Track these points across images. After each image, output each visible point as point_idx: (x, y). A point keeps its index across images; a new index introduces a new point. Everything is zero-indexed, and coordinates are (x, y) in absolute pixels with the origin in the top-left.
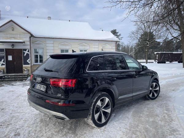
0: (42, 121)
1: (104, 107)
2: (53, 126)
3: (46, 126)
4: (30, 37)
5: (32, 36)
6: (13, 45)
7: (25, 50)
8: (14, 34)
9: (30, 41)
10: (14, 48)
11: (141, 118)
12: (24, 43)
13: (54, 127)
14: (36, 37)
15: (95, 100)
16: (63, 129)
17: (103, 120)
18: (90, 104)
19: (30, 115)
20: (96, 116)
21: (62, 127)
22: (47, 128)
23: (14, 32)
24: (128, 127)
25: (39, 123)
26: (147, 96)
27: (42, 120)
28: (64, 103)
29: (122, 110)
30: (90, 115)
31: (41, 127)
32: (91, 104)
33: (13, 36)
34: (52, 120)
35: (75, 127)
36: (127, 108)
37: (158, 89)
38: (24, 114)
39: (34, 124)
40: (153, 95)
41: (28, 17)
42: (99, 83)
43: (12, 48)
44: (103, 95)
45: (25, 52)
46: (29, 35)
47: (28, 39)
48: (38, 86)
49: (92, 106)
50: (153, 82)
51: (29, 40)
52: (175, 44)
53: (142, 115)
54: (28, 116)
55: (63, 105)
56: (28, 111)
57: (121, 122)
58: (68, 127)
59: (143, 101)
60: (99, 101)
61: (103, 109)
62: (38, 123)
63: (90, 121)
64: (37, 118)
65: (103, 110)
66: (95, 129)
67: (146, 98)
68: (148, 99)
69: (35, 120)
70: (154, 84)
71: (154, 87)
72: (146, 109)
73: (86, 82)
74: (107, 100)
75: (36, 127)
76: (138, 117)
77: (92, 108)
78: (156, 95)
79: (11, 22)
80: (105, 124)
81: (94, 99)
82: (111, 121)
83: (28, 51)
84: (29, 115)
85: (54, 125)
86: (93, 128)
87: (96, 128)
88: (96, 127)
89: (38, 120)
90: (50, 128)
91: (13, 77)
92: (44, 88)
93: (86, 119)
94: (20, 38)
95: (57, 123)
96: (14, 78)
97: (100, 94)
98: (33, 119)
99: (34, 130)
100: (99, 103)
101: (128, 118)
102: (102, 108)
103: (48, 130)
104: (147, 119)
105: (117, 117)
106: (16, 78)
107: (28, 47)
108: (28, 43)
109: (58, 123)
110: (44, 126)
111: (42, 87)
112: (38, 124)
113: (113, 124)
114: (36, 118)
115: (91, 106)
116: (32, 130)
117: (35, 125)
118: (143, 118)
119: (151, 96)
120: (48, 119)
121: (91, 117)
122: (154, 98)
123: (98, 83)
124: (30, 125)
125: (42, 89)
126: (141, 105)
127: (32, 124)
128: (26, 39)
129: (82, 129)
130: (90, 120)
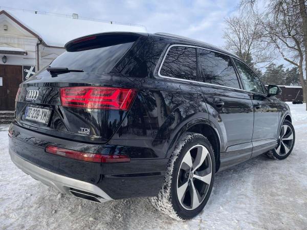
0: (42, 201)
1: (197, 170)
2: (68, 214)
3: (50, 216)
4: (38, 45)
5: (41, 42)
6: (5, 57)
7: (28, 68)
8: (7, 38)
9: (38, 51)
10: (6, 64)
11: (277, 198)
12: (27, 54)
13: (72, 218)
14: (49, 47)
15: (178, 151)
16: (93, 223)
17: (196, 202)
18: (167, 161)
19: (17, 186)
20: (181, 192)
21: (91, 219)
22: (52, 220)
23: (7, 34)
24: (257, 220)
25: (35, 206)
26: (271, 152)
27: (43, 199)
28: (98, 152)
29: (228, 179)
30: (165, 188)
31: (37, 218)
32: (170, 161)
33: (5, 41)
34: (68, 199)
35: (124, 219)
36: (236, 176)
37: (291, 138)
38: (4, 183)
39: (22, 208)
40: (283, 150)
41: (36, 13)
42: (182, 113)
43: (3, 64)
44: (196, 140)
45: (27, 71)
46: (36, 41)
47: (34, 48)
48: (32, 112)
49: (173, 165)
50: (285, 123)
51: (35, 50)
52: (285, 74)
53: (274, 190)
54: (13, 190)
55: (95, 157)
56: (14, 178)
57: (235, 207)
58: (108, 219)
59: (264, 162)
60: (188, 153)
61: (195, 173)
62: (32, 207)
63: (166, 204)
64: (31, 195)
65: (195, 176)
66: (176, 223)
67: (268, 156)
68: (272, 159)
69: (27, 198)
70: (286, 127)
71: (285, 133)
72: (277, 178)
73: (152, 110)
74: (205, 152)
75: (25, 216)
76: (269, 196)
77: (172, 170)
78: (287, 150)
79: (3, 15)
80: (199, 210)
81: (176, 148)
82: (211, 203)
83: (34, 71)
84: (14, 187)
85: (72, 212)
86: (170, 221)
87: (179, 222)
88: (178, 219)
89: (33, 199)
90: (60, 221)
91: (4, 116)
92: (45, 116)
93: (153, 199)
94: (19, 44)
95: (80, 207)
96: (6, 117)
97: (190, 136)
98: (21, 196)
99: (19, 225)
100: (187, 159)
101: (246, 196)
102: (193, 172)
103: (54, 225)
104: (291, 199)
105: (220, 193)
106: (8, 118)
107: (34, 63)
108: (34, 55)
109: (82, 207)
110: (45, 216)
111: (41, 113)
112: (32, 210)
113: (219, 212)
114: (29, 195)
115: (170, 166)
116: (14, 225)
117: (23, 211)
118: (280, 197)
119: (278, 151)
120: (59, 196)
121: (167, 194)
122: (283, 156)
123: (179, 112)
124: (11, 211)
125: (40, 117)
126: (262, 168)
127: (17, 209)
128: (30, 46)
129: (143, 222)
130: (165, 200)
